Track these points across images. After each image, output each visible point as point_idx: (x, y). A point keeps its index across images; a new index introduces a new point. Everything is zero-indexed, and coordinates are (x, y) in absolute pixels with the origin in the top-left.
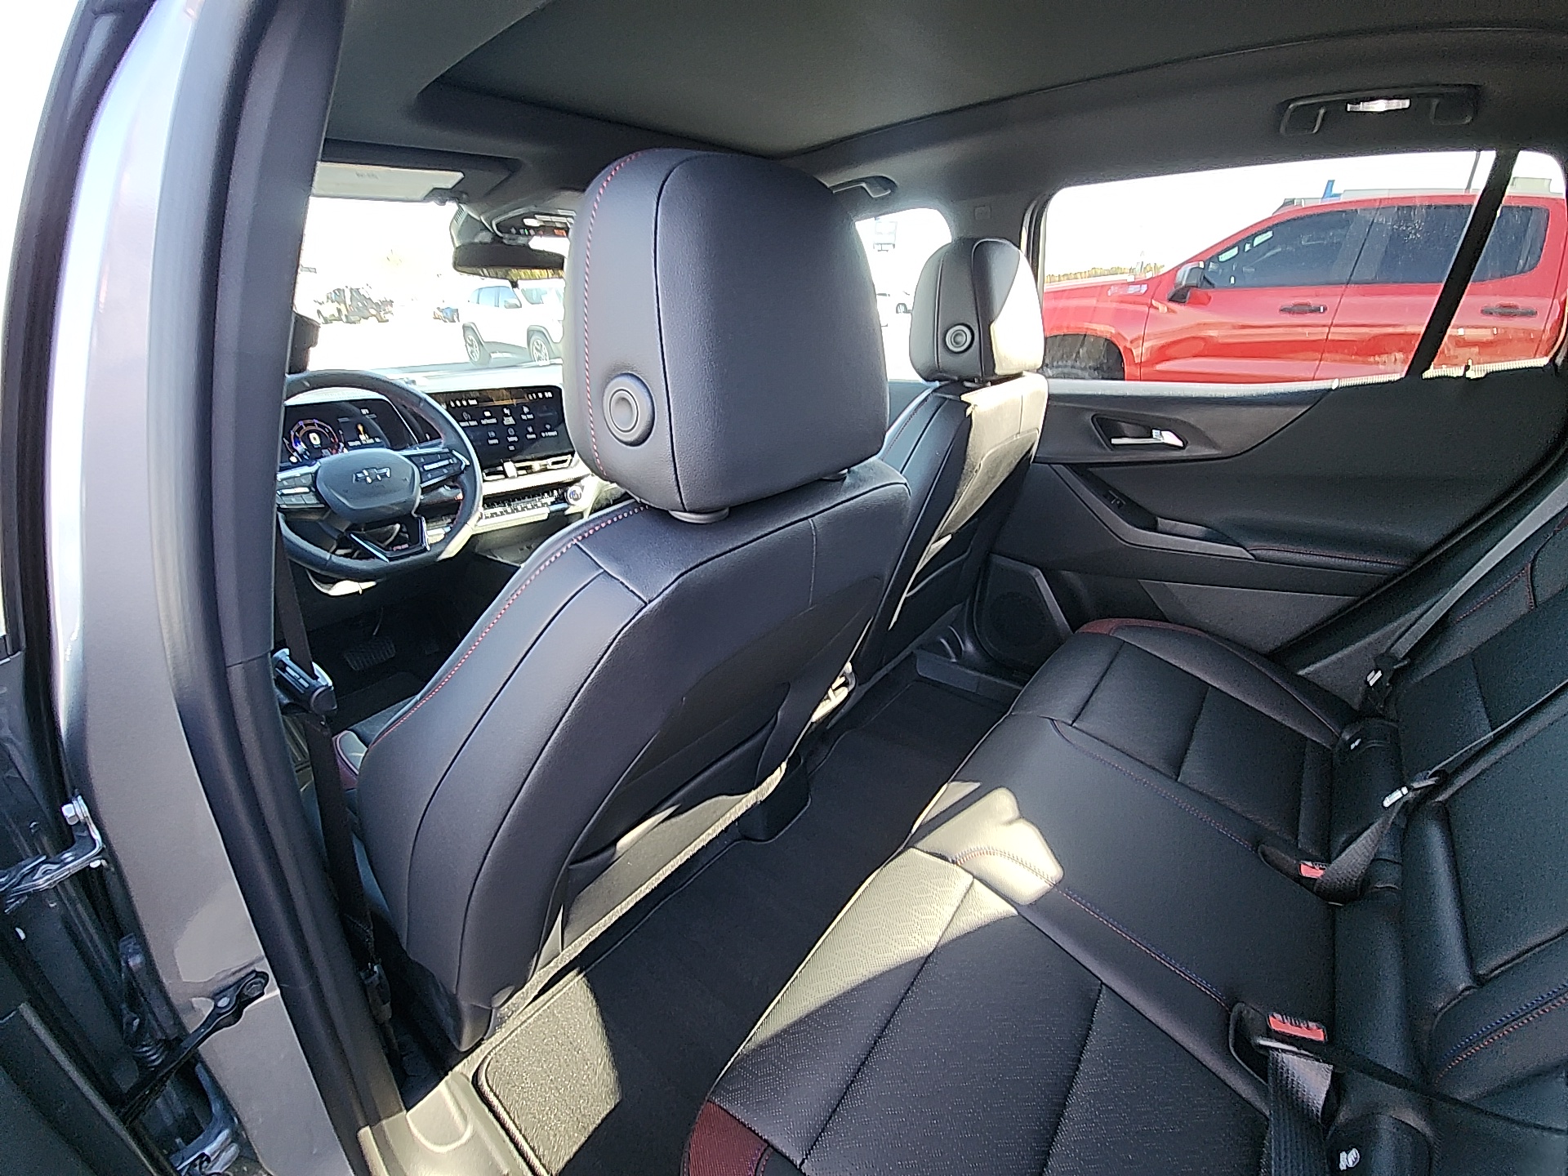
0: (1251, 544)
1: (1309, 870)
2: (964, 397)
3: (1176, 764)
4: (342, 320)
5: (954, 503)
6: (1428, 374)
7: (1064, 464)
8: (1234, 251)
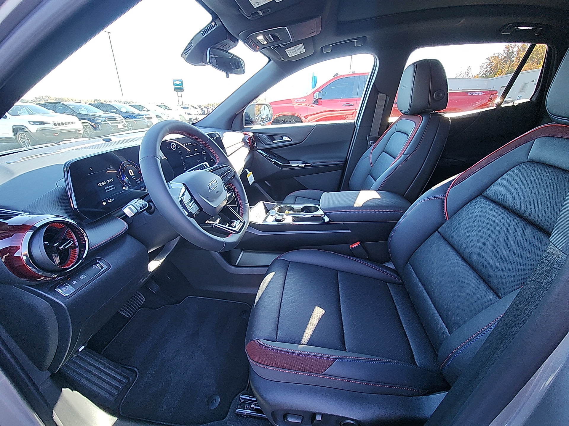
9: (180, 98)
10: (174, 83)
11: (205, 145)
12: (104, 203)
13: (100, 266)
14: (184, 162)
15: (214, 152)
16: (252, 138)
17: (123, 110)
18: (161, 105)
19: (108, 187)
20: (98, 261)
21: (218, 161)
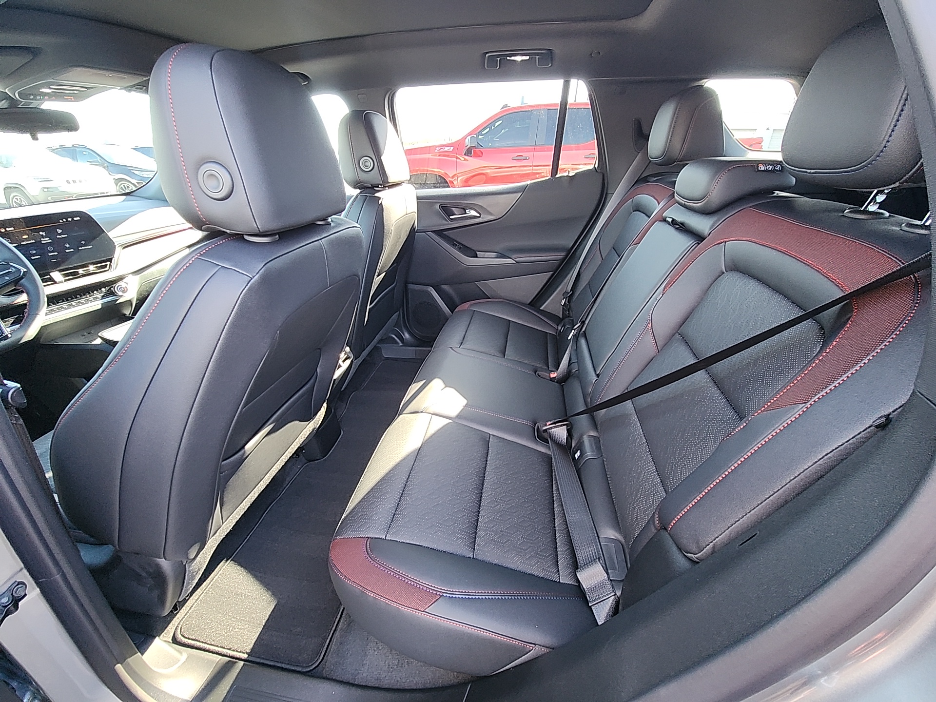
0: (513, 257)
1: (552, 376)
2: (376, 195)
3: (504, 354)
5: (383, 251)
6: (557, 176)
7: (432, 231)
8: (488, 129)
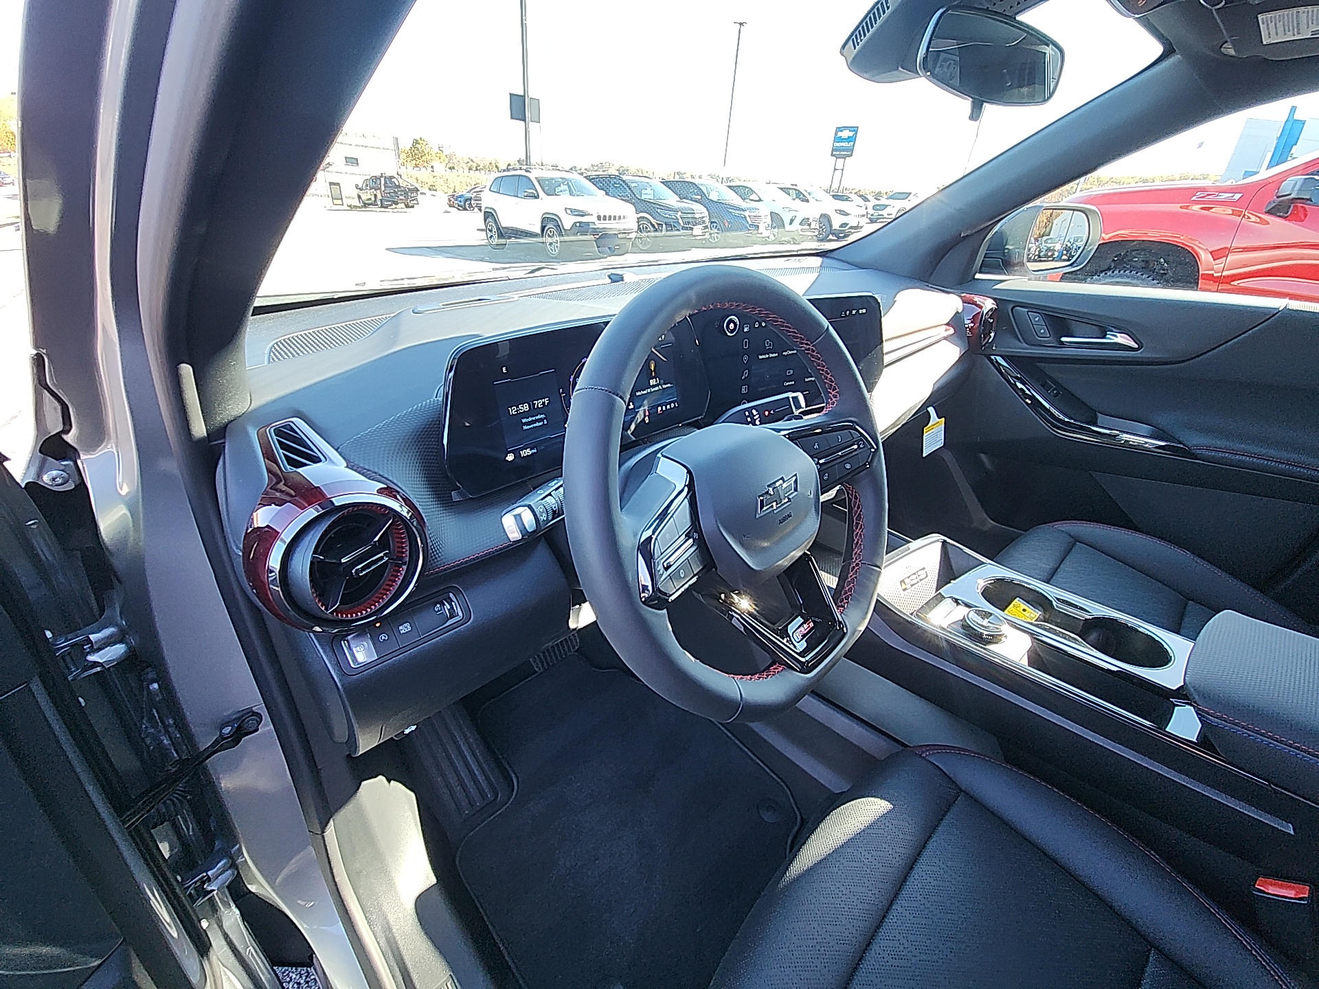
4: (377, 205)
9: (838, 173)
10: (836, 134)
11: (808, 350)
12: (510, 457)
13: (449, 610)
14: (747, 371)
15: (829, 376)
16: (987, 317)
17: (714, 197)
18: (789, 188)
19: (530, 419)
20: (451, 595)
21: (833, 403)
